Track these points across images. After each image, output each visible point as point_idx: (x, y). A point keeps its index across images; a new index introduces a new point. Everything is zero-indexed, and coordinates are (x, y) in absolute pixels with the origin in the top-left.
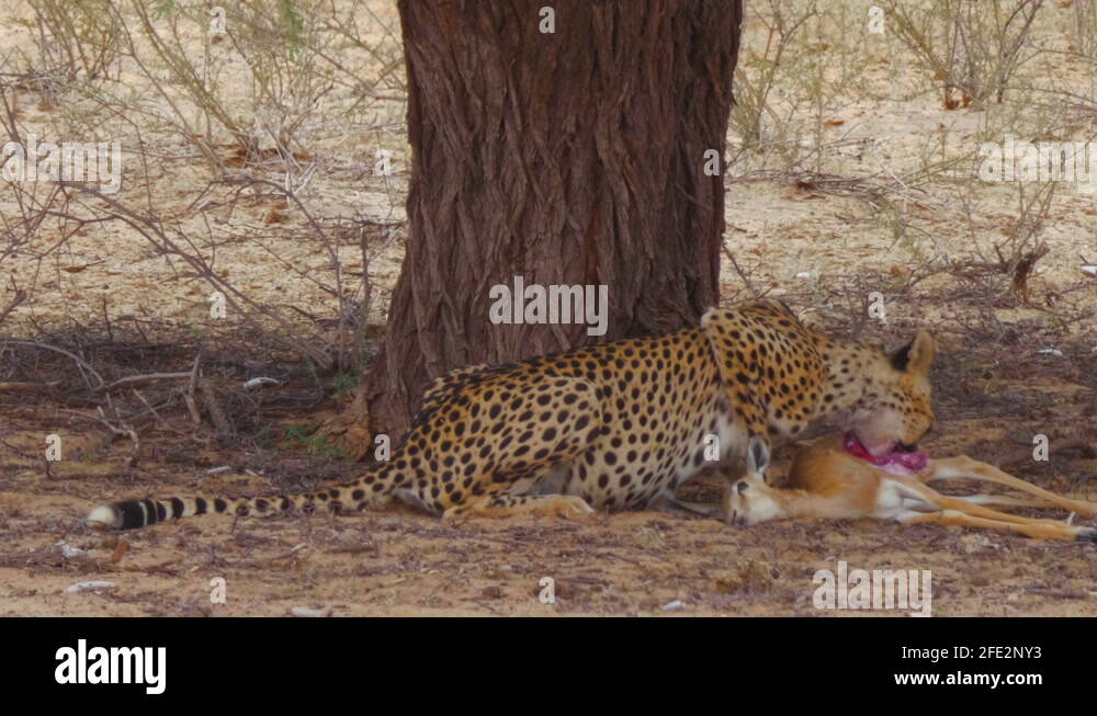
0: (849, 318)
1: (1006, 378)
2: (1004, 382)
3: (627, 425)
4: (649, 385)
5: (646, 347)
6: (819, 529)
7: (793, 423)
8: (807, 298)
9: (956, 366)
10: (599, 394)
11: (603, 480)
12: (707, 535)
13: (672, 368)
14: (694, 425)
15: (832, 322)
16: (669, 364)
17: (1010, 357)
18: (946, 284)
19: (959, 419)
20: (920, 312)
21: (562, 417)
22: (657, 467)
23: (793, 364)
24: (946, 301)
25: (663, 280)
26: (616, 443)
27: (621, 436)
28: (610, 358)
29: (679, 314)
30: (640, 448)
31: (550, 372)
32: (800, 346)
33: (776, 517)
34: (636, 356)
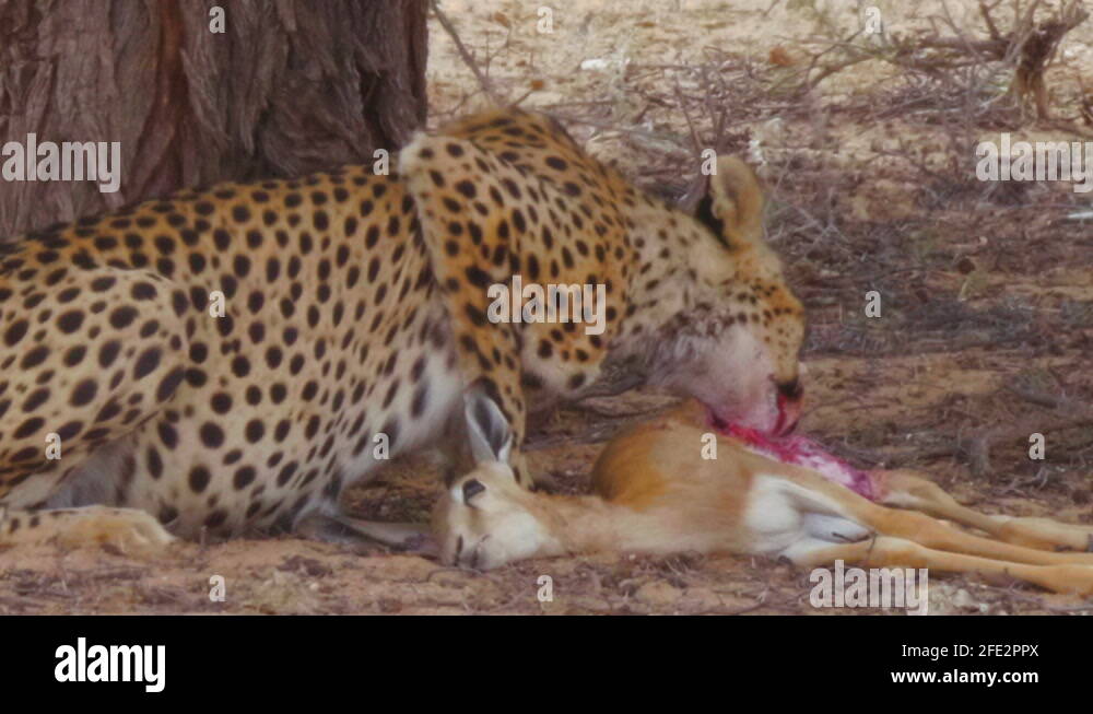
0: (686, 151)
1: (1001, 271)
2: (998, 279)
3: (241, 367)
4: (283, 284)
5: (276, 203)
6: (630, 576)
7: (572, 367)
8: (602, 111)
9: (902, 246)
10: (179, 303)
11: (199, 478)
12: (404, 587)
13: (332, 253)
14: (379, 370)
15: (653, 160)
16: (326, 243)
17: (1011, 227)
18: (881, 81)
19: (909, 353)
20: (829, 139)
21: (108, 354)
22: (306, 454)
23: (574, 250)
24: (882, 116)
25: (314, 73)
26: (222, 403)
27: (229, 389)
28: (202, 226)
29: (348, 142)
30: (270, 414)
31: (84, 261)
32: (588, 213)
33: (541, 549)
34: (256, 221)
